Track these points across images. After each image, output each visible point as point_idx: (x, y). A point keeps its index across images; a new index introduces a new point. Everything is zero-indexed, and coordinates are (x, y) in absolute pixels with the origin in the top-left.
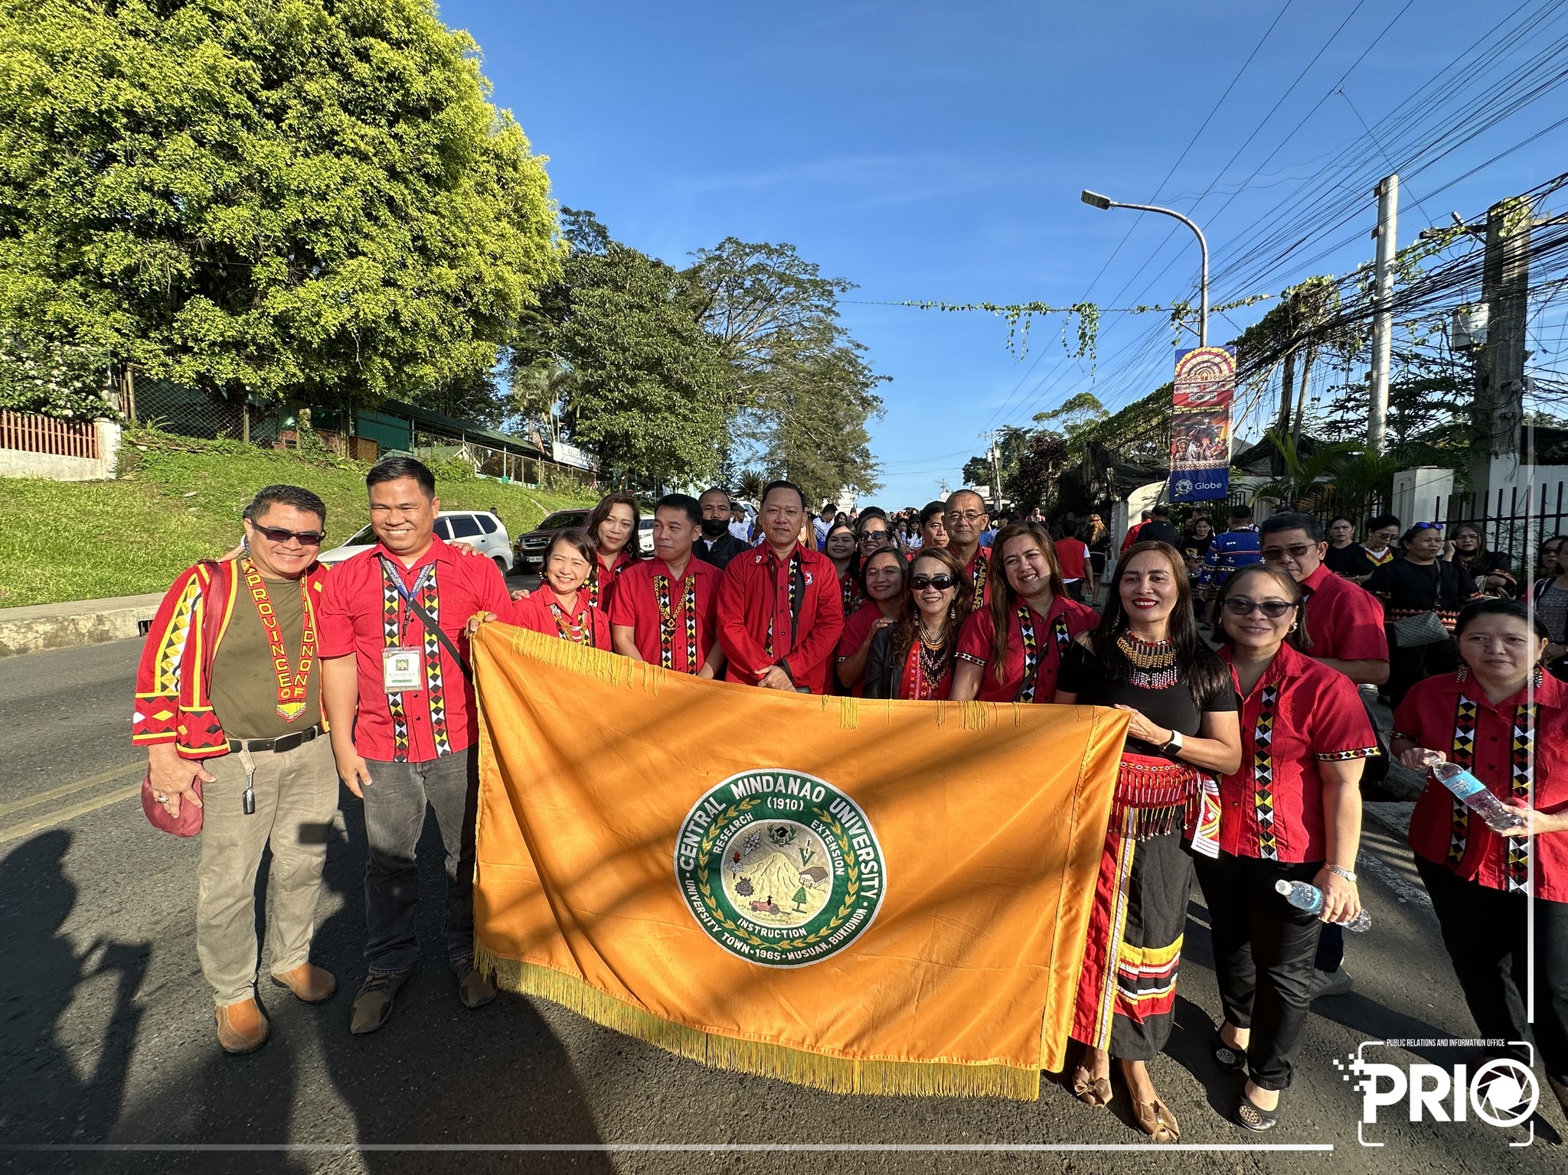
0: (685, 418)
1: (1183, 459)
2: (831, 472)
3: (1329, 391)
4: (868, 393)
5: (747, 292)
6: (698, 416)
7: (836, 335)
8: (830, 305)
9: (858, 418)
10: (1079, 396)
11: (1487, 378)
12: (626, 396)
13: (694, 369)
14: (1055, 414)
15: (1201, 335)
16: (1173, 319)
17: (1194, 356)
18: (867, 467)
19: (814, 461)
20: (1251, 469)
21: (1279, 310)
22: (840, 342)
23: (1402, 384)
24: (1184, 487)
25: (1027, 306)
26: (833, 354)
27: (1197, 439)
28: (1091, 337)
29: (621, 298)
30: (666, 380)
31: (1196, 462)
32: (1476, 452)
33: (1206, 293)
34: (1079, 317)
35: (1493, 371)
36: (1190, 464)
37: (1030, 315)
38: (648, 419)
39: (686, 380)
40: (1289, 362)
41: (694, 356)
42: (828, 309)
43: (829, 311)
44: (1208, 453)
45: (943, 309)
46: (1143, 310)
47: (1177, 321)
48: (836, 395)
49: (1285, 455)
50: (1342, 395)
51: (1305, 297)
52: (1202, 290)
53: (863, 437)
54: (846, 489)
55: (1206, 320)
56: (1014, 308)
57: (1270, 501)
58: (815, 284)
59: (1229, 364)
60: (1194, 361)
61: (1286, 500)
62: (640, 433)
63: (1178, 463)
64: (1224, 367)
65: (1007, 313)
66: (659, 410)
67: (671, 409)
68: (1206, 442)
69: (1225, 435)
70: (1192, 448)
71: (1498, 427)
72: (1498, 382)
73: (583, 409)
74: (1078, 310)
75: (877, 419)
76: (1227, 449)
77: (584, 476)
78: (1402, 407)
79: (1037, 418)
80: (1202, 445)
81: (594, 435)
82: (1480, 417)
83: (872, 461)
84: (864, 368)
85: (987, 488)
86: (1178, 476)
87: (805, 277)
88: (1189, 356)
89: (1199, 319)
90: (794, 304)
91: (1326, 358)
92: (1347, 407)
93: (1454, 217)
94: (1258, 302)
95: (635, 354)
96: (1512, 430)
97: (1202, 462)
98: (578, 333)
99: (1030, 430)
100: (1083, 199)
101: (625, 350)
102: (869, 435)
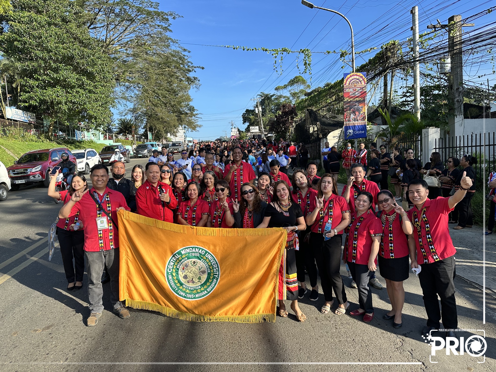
0: (90, 91)
1: (349, 121)
2: (172, 118)
3: (400, 88)
4: (191, 75)
5: (117, 15)
6: (98, 90)
7: (171, 44)
8: (166, 26)
9: (185, 88)
10: (296, 78)
11: (452, 85)
12: (52, 79)
13: (94, 64)
14: (285, 87)
15: (353, 67)
16: (341, 57)
17: (351, 76)
18: (192, 115)
19: (162, 112)
20: (374, 122)
21: (380, 54)
22: (174, 47)
23: (425, 87)
24: (350, 133)
25: (281, 49)
26: (170, 53)
27: (354, 112)
28: (309, 64)
29: (43, 18)
30: (76, 69)
31: (354, 122)
32: (450, 115)
33: (353, 49)
34: (303, 55)
35: (453, 83)
36: (352, 123)
37: (283, 54)
38: (67, 92)
39: (90, 69)
40: (385, 77)
41: (93, 55)
42: (165, 27)
43: (166, 29)
44: (358, 118)
45: (244, 50)
46: (329, 53)
47: (343, 58)
48: (173, 75)
49: (387, 119)
50: (405, 90)
51: (390, 49)
52: (352, 47)
53: (188, 99)
54: (181, 128)
55: (354, 61)
56: (276, 50)
57: (382, 139)
58: (158, 14)
59: (364, 81)
60: (351, 78)
61: (388, 138)
62: (64, 101)
63: (347, 123)
64: (363, 82)
65: (273, 52)
66: (74, 87)
67: (81, 86)
68: (357, 113)
69: (364, 111)
70: (352, 116)
71: (456, 106)
72: (455, 87)
73: (22, 86)
74: (303, 52)
75: (195, 89)
76: (365, 116)
77: (27, 126)
78: (425, 96)
79: (277, 89)
80: (356, 115)
81: (32, 102)
82: (451, 101)
83: (194, 113)
84: (189, 62)
85: (257, 127)
86: (347, 128)
87: (152, 9)
88: (349, 76)
89: (351, 60)
90: (145, 24)
91: (399, 75)
92: (407, 96)
93: (438, 21)
94: (372, 50)
95: (56, 54)
96: (461, 106)
97: (356, 122)
98: (16, 40)
99: (274, 95)
100: (302, 3)
101: (49, 51)
102: (192, 98)
